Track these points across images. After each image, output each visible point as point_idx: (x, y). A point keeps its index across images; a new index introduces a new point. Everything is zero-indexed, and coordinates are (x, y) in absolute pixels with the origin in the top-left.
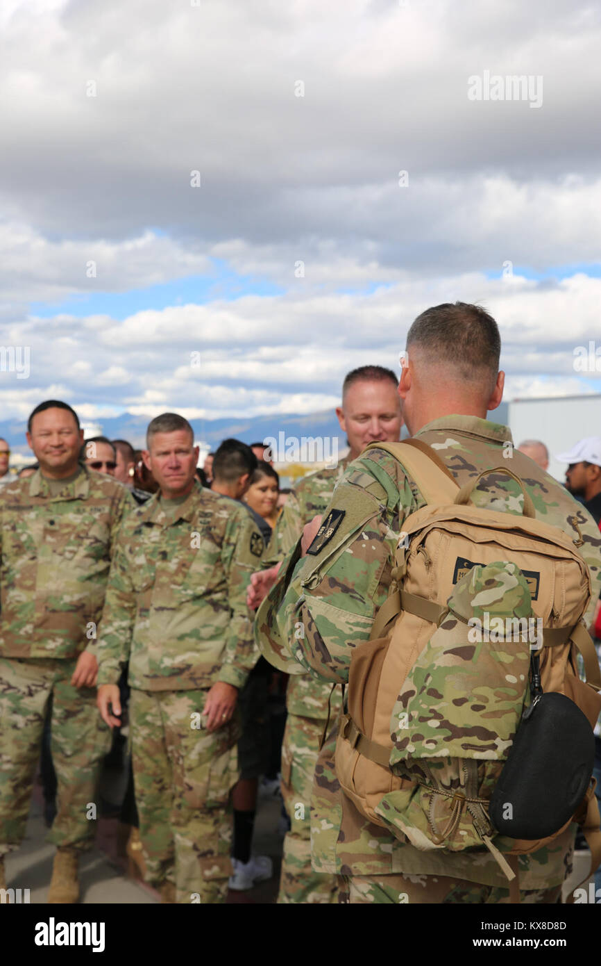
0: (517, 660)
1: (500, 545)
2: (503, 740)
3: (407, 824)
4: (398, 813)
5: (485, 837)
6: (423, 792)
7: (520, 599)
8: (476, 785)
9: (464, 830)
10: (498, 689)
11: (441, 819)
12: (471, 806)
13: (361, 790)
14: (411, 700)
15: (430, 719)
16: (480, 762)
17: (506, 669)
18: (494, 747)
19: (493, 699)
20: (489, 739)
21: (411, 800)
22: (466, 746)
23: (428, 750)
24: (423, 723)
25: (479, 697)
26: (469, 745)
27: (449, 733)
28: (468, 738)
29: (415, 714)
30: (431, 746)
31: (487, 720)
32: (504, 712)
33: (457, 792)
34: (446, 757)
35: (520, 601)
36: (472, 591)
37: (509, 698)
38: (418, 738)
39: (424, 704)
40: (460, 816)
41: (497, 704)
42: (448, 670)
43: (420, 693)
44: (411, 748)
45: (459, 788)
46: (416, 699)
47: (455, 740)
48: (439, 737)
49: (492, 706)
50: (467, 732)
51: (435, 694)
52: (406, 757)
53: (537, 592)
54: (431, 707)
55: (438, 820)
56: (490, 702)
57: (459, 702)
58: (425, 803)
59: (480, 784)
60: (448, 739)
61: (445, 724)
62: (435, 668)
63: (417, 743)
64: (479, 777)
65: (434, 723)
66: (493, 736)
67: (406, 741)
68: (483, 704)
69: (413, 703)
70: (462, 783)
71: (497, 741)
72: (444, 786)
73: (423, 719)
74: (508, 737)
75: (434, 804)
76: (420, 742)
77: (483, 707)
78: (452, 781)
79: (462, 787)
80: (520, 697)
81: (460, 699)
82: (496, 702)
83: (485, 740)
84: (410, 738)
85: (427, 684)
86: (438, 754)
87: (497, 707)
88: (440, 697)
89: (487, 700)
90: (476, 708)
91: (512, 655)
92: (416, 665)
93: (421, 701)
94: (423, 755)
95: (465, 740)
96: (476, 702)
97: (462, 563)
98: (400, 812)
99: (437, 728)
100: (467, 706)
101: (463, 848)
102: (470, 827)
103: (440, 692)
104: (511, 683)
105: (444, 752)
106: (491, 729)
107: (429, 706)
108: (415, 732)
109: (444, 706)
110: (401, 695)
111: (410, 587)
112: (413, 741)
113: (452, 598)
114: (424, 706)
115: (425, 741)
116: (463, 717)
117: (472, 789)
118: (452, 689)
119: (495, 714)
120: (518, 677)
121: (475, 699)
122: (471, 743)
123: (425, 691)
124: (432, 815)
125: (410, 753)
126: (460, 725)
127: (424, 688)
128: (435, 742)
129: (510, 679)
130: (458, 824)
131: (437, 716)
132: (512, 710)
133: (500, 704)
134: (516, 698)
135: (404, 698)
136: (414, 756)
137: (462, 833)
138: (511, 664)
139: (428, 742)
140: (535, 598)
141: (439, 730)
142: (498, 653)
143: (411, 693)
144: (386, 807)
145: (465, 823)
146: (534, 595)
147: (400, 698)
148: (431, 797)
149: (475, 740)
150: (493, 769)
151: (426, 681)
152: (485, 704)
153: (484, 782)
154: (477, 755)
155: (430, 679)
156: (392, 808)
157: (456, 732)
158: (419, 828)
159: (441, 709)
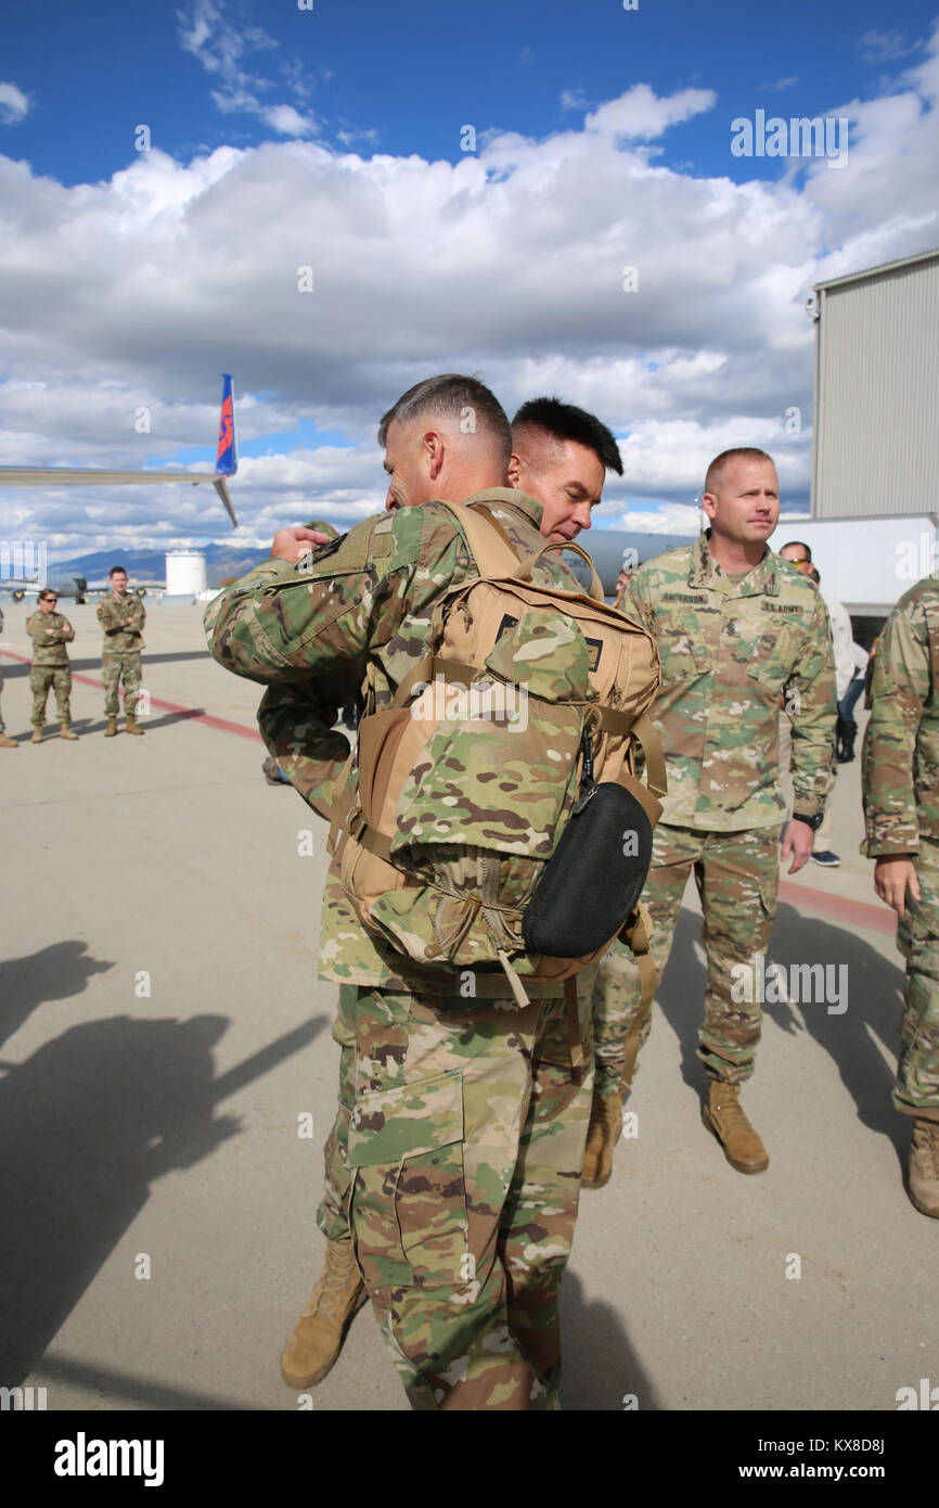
0: (564, 734)
1: (558, 609)
2: (538, 832)
3: (404, 929)
4: (395, 916)
5: (501, 952)
6: (431, 891)
7: (575, 659)
8: (499, 887)
9: (475, 940)
10: (536, 766)
11: (449, 925)
12: (488, 912)
13: (360, 891)
14: (426, 774)
15: (445, 795)
16: (505, 856)
17: (551, 742)
18: (525, 839)
19: (528, 777)
20: (520, 827)
21: (415, 903)
22: (488, 834)
23: (439, 834)
24: (437, 801)
25: (512, 774)
26: (493, 832)
27: (469, 815)
28: (492, 823)
29: (428, 789)
30: (444, 829)
31: (517, 803)
32: (542, 796)
33: (471, 894)
34: (461, 844)
35: (575, 663)
36: (516, 643)
37: (548, 778)
38: (428, 817)
39: (440, 777)
40: (471, 924)
41: (533, 785)
42: (474, 738)
43: (437, 764)
44: (417, 830)
45: (475, 890)
46: (433, 772)
47: (475, 824)
48: (455, 818)
49: (526, 786)
50: (491, 815)
51: (456, 765)
52: (410, 842)
53: (597, 662)
54: (449, 782)
55: (444, 926)
56: (524, 781)
57: (484, 778)
58: (432, 906)
59: (502, 885)
60: (466, 822)
61: (464, 803)
62: (460, 734)
63: (427, 824)
64: (501, 876)
65: (451, 801)
66: (523, 824)
67: (412, 822)
68: (515, 782)
69: (428, 778)
70: (479, 883)
71: (529, 832)
72: (455, 884)
73: (437, 795)
74: (543, 828)
75: (442, 907)
76: (429, 823)
77: (515, 787)
78: (466, 879)
79: (480, 887)
80: (562, 779)
81: (486, 774)
82: (533, 782)
83: (514, 828)
84: (418, 818)
85: (448, 752)
86: (451, 840)
87: (532, 788)
88: (462, 769)
89: (520, 778)
90: (506, 787)
91: (558, 726)
92: (437, 733)
93: (437, 773)
94: (432, 839)
95: (489, 825)
96: (506, 779)
97: (508, 621)
98: (398, 914)
99: (454, 807)
100: (495, 783)
101: (471, 962)
102: (484, 938)
103: (462, 763)
104: (552, 761)
105: (459, 838)
106: (523, 815)
107: (446, 779)
108: (426, 811)
109: (467, 782)
110: (414, 768)
111: (445, 651)
112: (421, 821)
113: (491, 654)
114: (440, 779)
115: (437, 821)
116: (489, 797)
117: (491, 894)
118: (478, 761)
119: (529, 797)
120: (563, 753)
121: (506, 776)
122: (495, 830)
123: (444, 761)
124: (438, 921)
125: (416, 837)
126: (483, 807)
127: (443, 757)
128: (449, 824)
129: (553, 755)
130: (467, 932)
131: (455, 791)
132: (551, 795)
133: (537, 784)
134: (558, 780)
135: (418, 773)
136: (421, 840)
137: (472, 943)
138: (556, 738)
139: (440, 824)
140: (595, 670)
141: (457, 809)
142: (540, 722)
143: (427, 766)
144: (383, 906)
145: (477, 932)
146: (593, 666)
147: (412, 773)
148: (440, 899)
149: (500, 827)
150: (519, 867)
151: (446, 749)
152: (518, 783)
153: (508, 883)
154: (502, 846)
155: (451, 747)
156: (390, 909)
157: (476, 814)
158: (420, 936)
159: (461, 784)
